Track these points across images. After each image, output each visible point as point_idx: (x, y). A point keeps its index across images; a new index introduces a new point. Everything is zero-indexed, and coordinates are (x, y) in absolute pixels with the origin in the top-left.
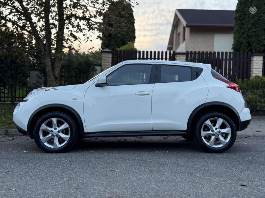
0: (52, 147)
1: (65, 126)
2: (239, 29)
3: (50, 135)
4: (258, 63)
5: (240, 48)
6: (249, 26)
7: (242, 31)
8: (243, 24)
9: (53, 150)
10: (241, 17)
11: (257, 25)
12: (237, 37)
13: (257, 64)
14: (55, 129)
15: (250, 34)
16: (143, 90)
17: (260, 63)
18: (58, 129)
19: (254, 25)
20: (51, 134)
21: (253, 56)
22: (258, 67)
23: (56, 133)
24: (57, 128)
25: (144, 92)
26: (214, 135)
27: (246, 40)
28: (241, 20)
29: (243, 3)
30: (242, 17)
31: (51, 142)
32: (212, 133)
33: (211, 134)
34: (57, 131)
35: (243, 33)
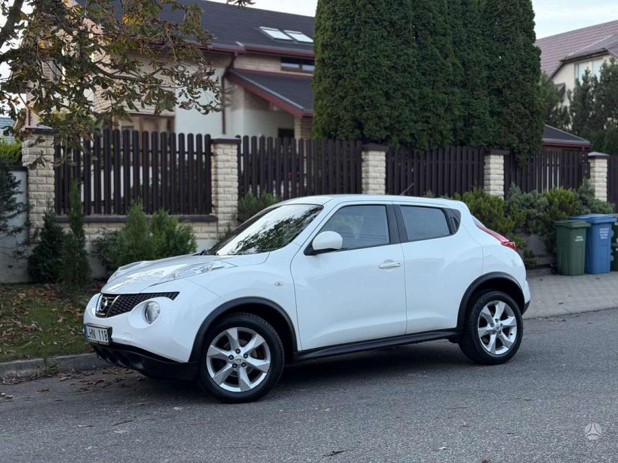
0: (238, 390)
1: (257, 341)
2: (331, 86)
3: (230, 366)
4: (377, 166)
5: (337, 130)
6: (357, 82)
7: (339, 92)
8: (340, 77)
9: (240, 396)
10: (334, 60)
11: (373, 84)
12: (328, 105)
13: (376, 169)
14: (238, 351)
15: (360, 100)
16: (390, 259)
17: (381, 166)
18: (243, 350)
19: (366, 82)
20: (231, 363)
21: (367, 150)
22: (378, 175)
23: (240, 360)
24: (240, 348)
25: (392, 261)
26: (494, 332)
27: (350, 114)
28: (335, 67)
29: (340, 29)
30: (338, 61)
31: (233, 380)
32: (491, 328)
33: (490, 330)
34: (242, 354)
35: (343, 98)
